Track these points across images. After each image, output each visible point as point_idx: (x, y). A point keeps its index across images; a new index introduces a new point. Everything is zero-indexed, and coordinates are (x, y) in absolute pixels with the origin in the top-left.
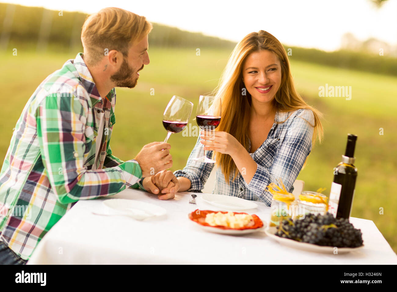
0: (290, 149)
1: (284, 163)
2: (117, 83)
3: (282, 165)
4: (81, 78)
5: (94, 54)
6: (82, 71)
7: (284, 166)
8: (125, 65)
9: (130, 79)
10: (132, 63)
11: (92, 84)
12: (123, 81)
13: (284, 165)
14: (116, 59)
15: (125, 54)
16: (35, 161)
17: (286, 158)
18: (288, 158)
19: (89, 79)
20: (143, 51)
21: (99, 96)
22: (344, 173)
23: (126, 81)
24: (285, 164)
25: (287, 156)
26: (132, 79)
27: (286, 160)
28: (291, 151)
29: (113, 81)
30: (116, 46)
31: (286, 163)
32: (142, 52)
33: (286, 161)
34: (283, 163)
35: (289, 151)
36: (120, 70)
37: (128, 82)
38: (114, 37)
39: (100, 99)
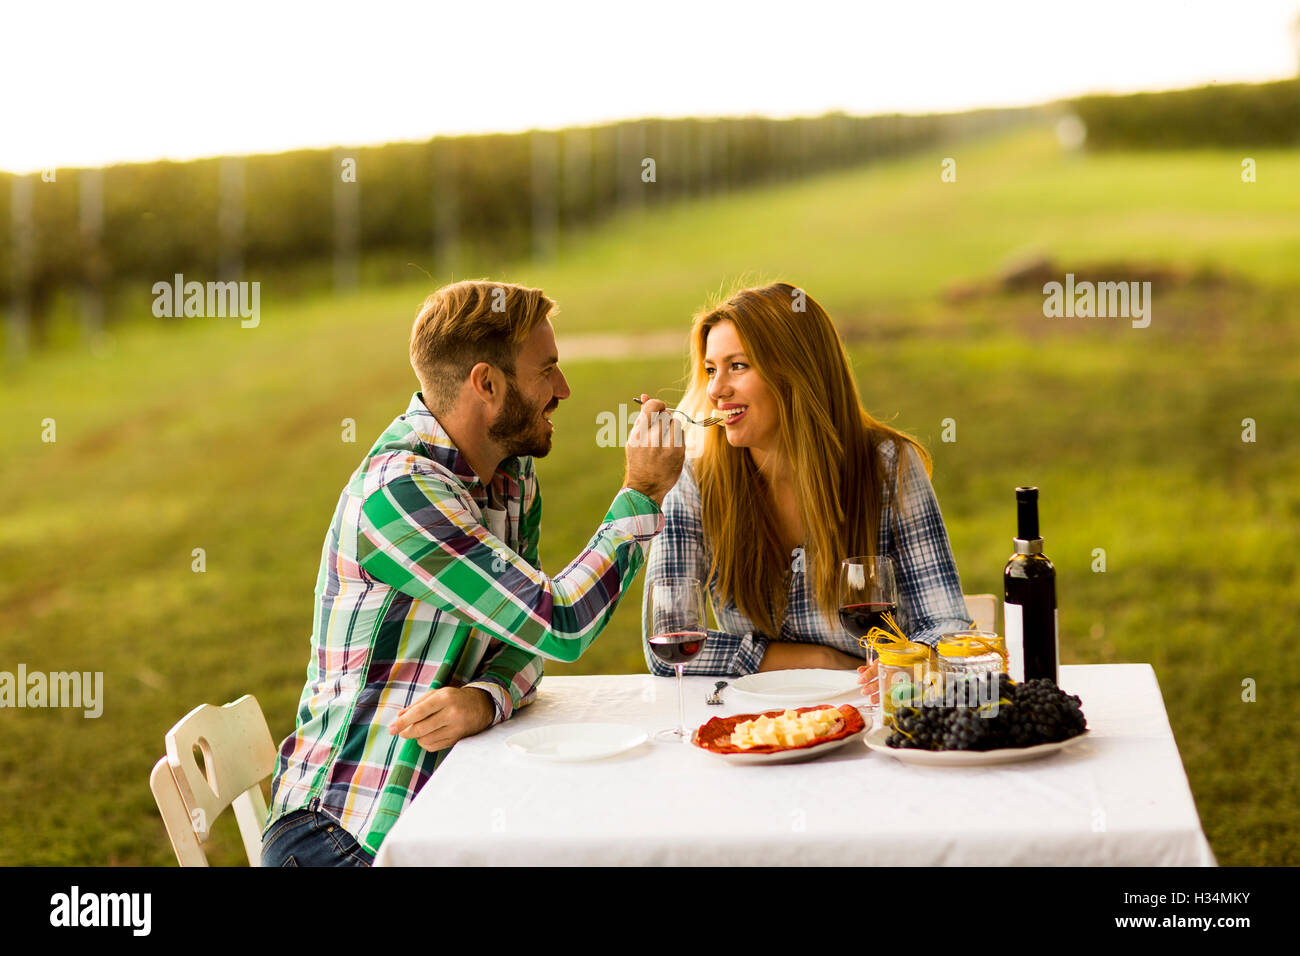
0: (931, 546)
1: (940, 579)
2: (506, 444)
3: (939, 586)
4: (426, 445)
5: (442, 384)
6: (425, 428)
7: (945, 585)
8: (513, 396)
9: (532, 432)
10: (532, 390)
11: (451, 452)
12: (516, 439)
13: (942, 583)
14: (490, 384)
15: (509, 371)
17: (937, 568)
18: (939, 565)
19: (443, 443)
20: (549, 362)
21: (473, 475)
23: (525, 436)
24: (944, 580)
25: (936, 562)
26: (536, 430)
27: (938, 571)
28: (935, 547)
29: (497, 441)
30: (486, 354)
31: (942, 577)
32: (545, 364)
33: (941, 572)
35: (932, 550)
36: (506, 411)
37: (528, 440)
39: (476, 479)
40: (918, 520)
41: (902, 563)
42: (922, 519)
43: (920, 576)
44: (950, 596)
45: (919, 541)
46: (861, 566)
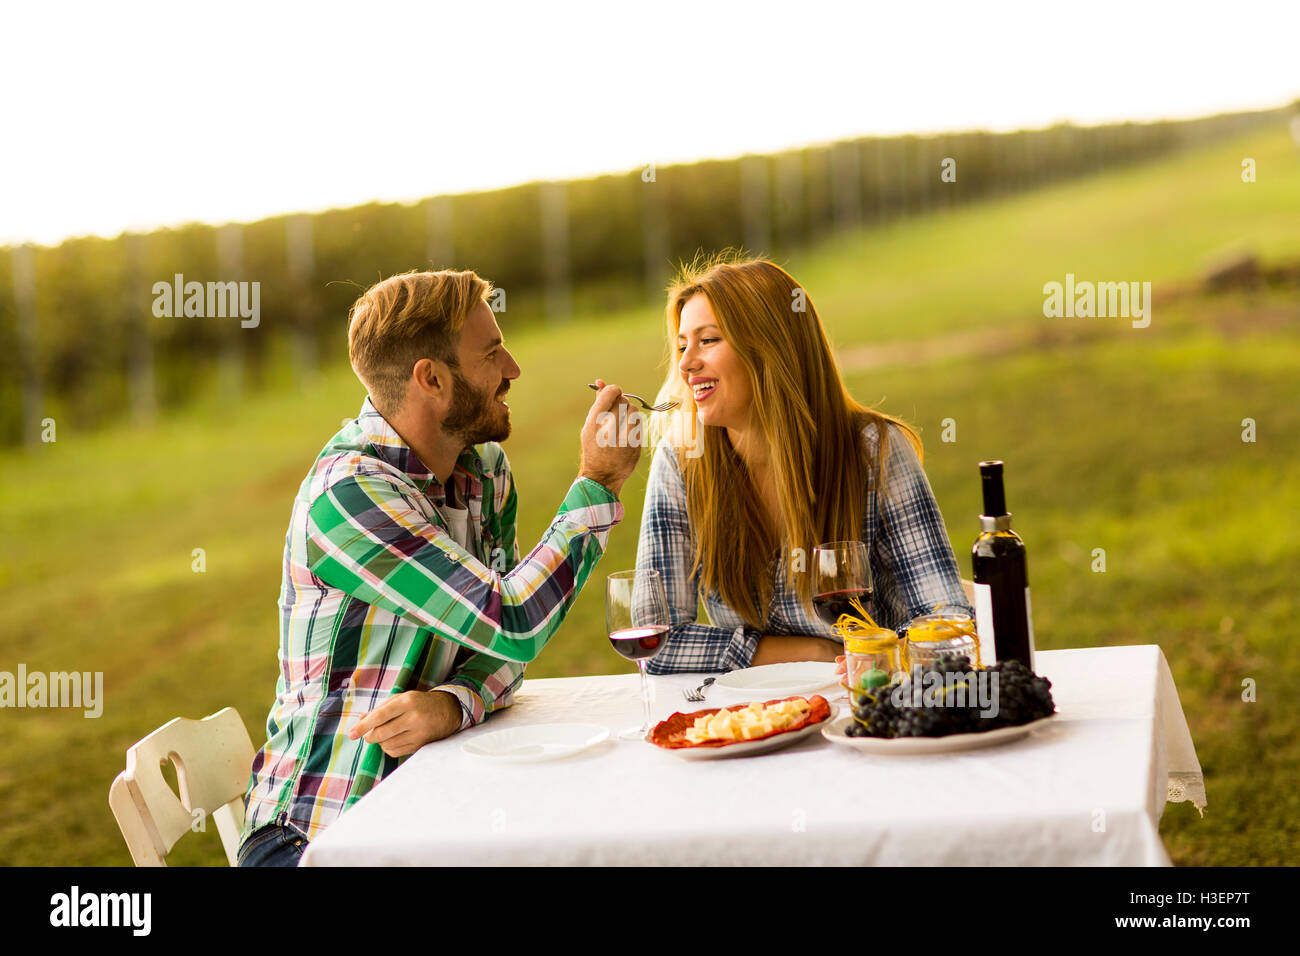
0: (923, 532)
1: (934, 566)
2: (461, 435)
3: (934, 573)
4: (377, 446)
5: (387, 386)
6: (375, 429)
7: (939, 571)
8: (461, 387)
9: (488, 418)
10: (480, 377)
11: (403, 451)
12: (472, 428)
13: (936, 570)
14: (435, 378)
15: (452, 362)
16: (331, 648)
17: (930, 554)
18: (932, 550)
19: (394, 442)
20: (491, 345)
21: (426, 472)
22: (992, 555)
23: (480, 424)
24: (938, 567)
25: (929, 549)
26: (491, 416)
28: (927, 533)
29: (452, 434)
30: (425, 350)
31: (937, 563)
32: (487, 348)
33: (935, 559)
34: (932, 568)
35: (924, 536)
36: (456, 403)
37: (485, 428)
38: (412, 330)
39: (430, 476)
40: (908, 506)
41: (894, 551)
42: (912, 504)
43: (914, 564)
44: (946, 582)
45: (910, 528)
46: (832, 552)
